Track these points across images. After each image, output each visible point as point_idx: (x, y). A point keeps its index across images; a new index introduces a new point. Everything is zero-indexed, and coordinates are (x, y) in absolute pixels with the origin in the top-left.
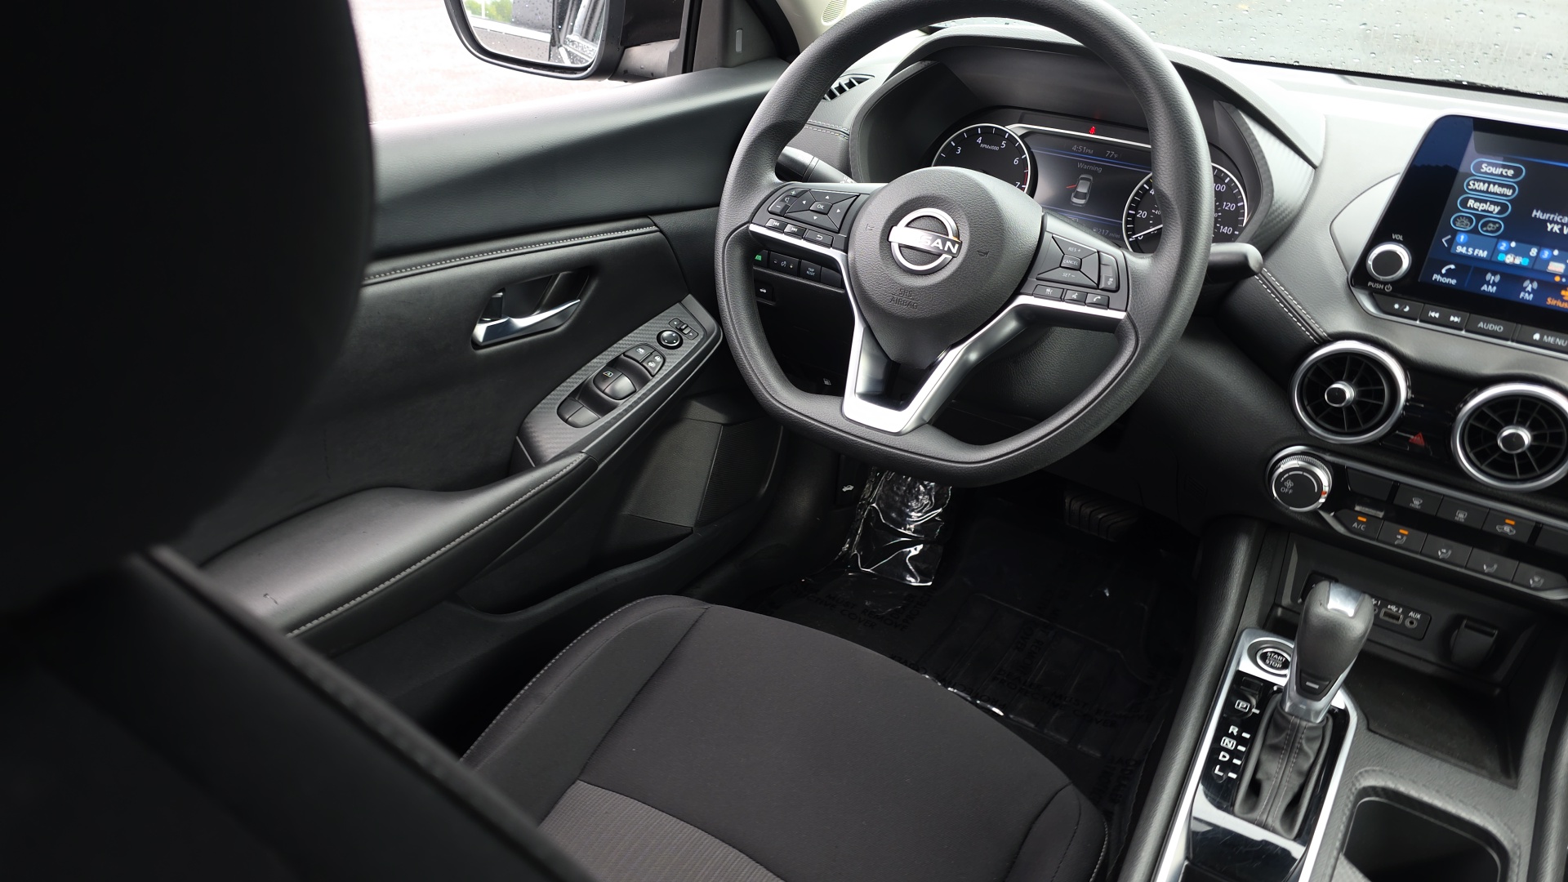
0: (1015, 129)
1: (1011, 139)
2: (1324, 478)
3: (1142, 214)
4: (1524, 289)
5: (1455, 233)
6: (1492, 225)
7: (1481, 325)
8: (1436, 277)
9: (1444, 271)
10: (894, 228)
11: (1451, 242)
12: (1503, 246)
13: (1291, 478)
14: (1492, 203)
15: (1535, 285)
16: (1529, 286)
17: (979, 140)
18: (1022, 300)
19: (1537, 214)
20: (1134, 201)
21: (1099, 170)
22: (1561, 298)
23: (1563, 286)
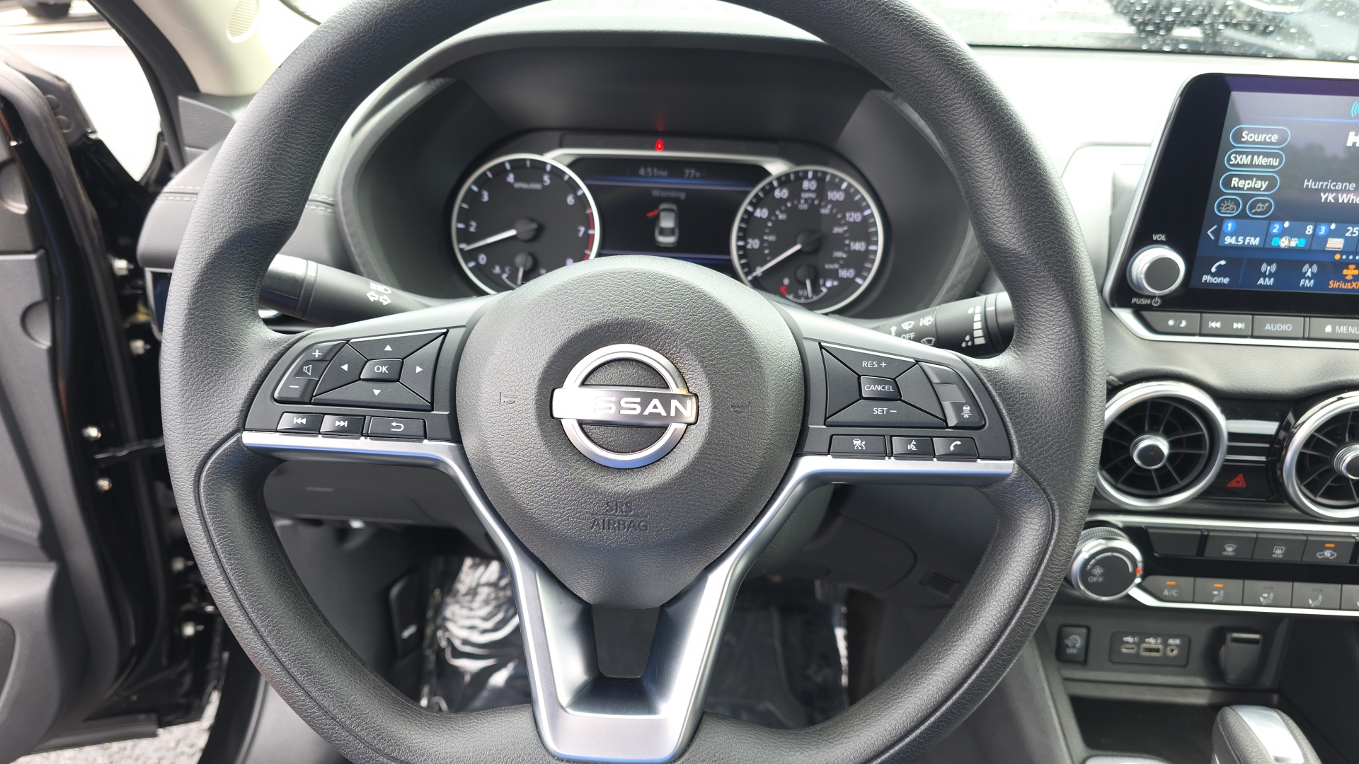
0: (557, 158)
1: (556, 172)
2: (1125, 544)
3: (754, 244)
4: (1303, 276)
5: (1220, 221)
6: (1260, 205)
7: (1268, 327)
8: (1206, 278)
9: (1213, 270)
10: (557, 391)
11: (1217, 233)
12: (1276, 228)
13: (1099, 563)
14: (1260, 178)
15: (1315, 268)
16: (1309, 270)
17: (511, 178)
18: (808, 465)
19: (1309, 184)
20: (740, 229)
21: (683, 196)
22: (1343, 278)
23: (1345, 265)
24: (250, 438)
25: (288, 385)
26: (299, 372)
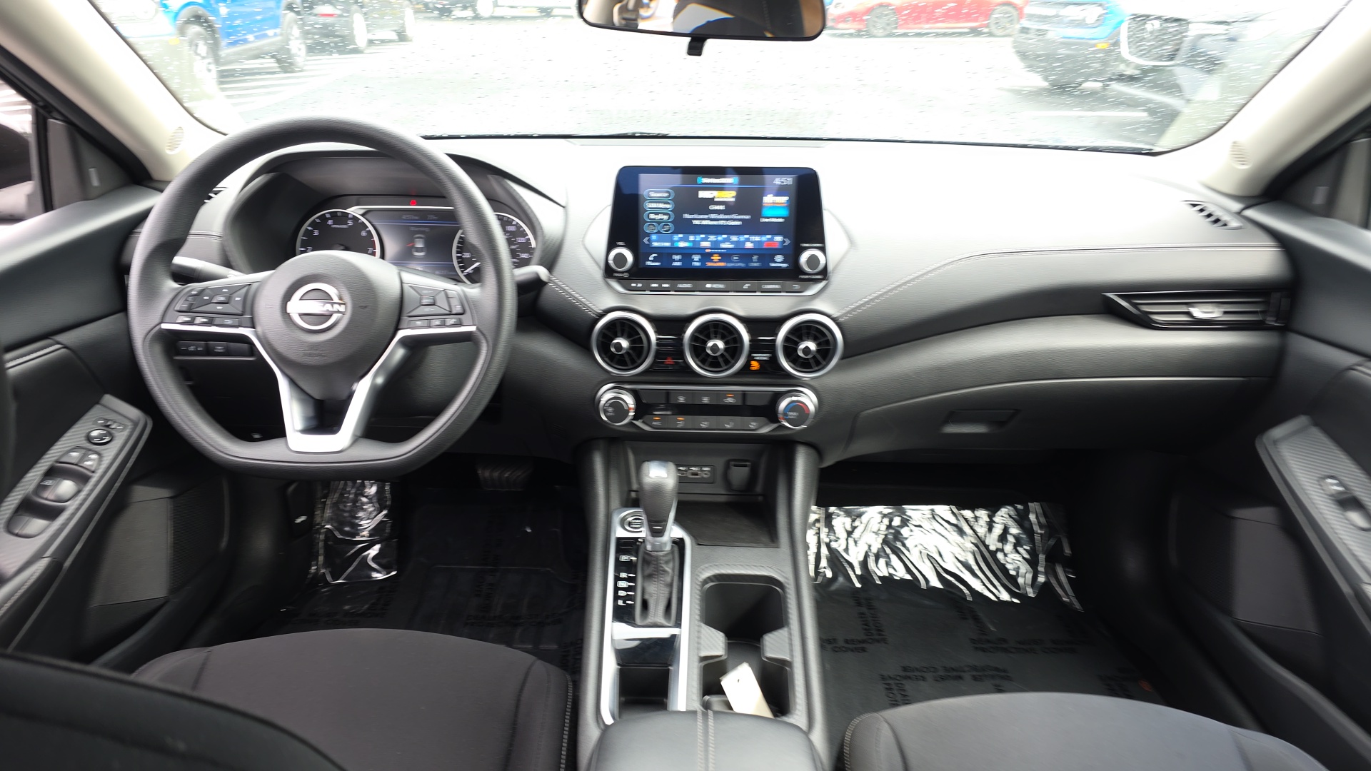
0: (355, 211)
1: (355, 218)
2: (629, 400)
3: (467, 255)
4: (693, 260)
5: (649, 235)
6: (666, 227)
7: (679, 285)
8: (649, 263)
9: (650, 259)
10: (289, 303)
11: (649, 241)
12: (676, 237)
13: (611, 405)
14: (665, 214)
15: (698, 256)
16: (696, 258)
18: (401, 334)
19: (686, 216)
20: (458, 247)
21: (427, 230)
22: (712, 261)
23: (711, 254)
24: (164, 326)
25: (181, 304)
26: (186, 300)
